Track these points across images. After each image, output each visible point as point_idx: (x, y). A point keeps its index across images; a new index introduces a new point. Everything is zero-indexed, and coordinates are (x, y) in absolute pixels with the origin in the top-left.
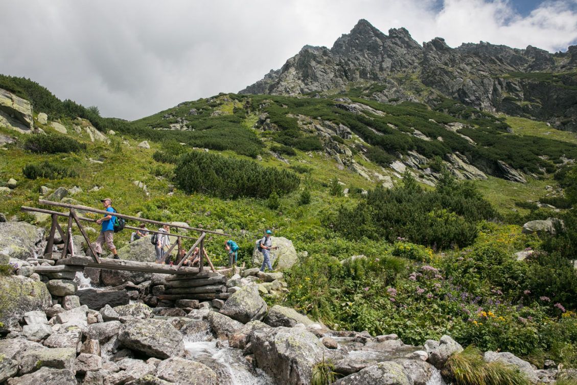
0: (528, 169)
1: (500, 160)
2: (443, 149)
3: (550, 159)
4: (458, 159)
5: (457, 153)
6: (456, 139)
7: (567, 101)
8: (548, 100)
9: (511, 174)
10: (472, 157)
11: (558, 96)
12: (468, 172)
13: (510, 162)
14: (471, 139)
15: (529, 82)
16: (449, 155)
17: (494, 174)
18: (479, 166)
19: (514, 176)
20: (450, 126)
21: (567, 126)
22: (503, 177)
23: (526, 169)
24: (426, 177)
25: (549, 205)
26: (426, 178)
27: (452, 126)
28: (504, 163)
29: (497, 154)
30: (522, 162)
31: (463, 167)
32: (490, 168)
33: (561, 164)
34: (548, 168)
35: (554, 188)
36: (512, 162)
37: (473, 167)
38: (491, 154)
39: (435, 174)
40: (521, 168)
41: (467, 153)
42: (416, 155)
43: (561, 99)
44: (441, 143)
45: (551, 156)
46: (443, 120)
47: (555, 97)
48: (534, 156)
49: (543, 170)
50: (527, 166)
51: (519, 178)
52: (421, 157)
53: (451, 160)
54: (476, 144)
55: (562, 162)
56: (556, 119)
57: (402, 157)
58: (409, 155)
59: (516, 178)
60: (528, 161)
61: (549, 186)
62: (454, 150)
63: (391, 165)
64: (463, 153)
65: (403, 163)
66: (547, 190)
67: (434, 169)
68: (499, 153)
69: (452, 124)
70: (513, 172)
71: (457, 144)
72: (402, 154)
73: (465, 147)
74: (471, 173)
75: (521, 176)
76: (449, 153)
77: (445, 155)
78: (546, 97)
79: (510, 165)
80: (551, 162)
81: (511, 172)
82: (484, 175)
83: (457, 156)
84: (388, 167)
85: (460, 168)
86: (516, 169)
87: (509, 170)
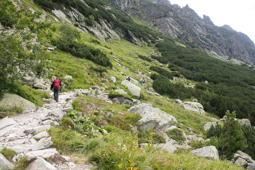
0: (143, 39)
1: (130, 30)
2: (97, 14)
3: (152, 37)
4: (105, 25)
5: (106, 21)
6: (106, 13)
7: (157, 15)
8: (150, 13)
9: (134, 40)
10: (114, 25)
11: (154, 12)
12: (110, 33)
13: (134, 32)
14: (115, 16)
15: (143, 3)
16: (100, 19)
17: (124, 38)
18: (117, 31)
19: (135, 41)
20: (104, 7)
21: (156, 27)
22: (129, 41)
23: (142, 38)
24: (80, 26)
25: (156, 60)
26: (80, 28)
27: (105, 7)
28: (131, 32)
29: (128, 26)
30: (140, 34)
31: (107, 30)
32: (123, 34)
33: (158, 40)
34: (152, 40)
35: (155, 51)
36: (135, 33)
37: (113, 31)
38: (125, 26)
39: (87, 27)
40: (139, 37)
41: (111, 22)
42: (77, 12)
43: (156, 14)
44: (97, 11)
45: (153, 35)
46: (101, 2)
47: (153, 12)
48: (146, 33)
49: (150, 41)
50: (143, 37)
51: (138, 43)
52: (81, 14)
53: (101, 23)
54: (117, 19)
55: (158, 39)
56: (152, 22)
57: (65, 9)
58: (71, 10)
59: (136, 42)
60: (143, 34)
61: (153, 50)
62: (104, 18)
63: (52, 10)
64: (109, 22)
65: (65, 13)
66: (152, 52)
67: (87, 23)
68: (129, 26)
69: (105, 6)
70: (135, 39)
71: (106, 16)
72: (66, 7)
73: (110, 18)
74: (112, 34)
75: (139, 42)
76: (100, 18)
77: (97, 18)
78: (149, 12)
79: (134, 34)
80: (153, 38)
81: (134, 38)
82: (119, 37)
83: (105, 22)
84: (49, 11)
85: (106, 30)
86: (137, 37)
87: (133, 37)
